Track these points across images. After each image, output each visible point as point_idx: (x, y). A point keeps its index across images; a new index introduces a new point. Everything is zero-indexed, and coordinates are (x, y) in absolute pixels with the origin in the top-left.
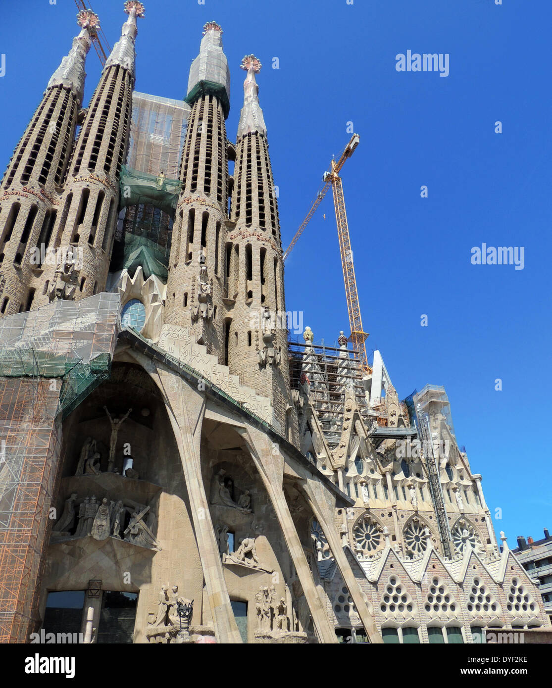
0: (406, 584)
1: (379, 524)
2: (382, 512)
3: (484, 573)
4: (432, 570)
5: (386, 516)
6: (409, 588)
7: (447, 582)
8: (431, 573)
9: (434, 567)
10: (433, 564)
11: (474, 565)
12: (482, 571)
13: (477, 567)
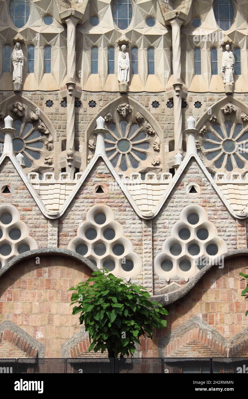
0: (30, 221)
1: (148, 122)
2: (153, 99)
3: (212, 200)
4: (93, 196)
5: (163, 105)
6: (34, 230)
7: (122, 217)
8: (91, 200)
9: (100, 190)
10: (99, 184)
11: (191, 184)
12: (208, 196)
13: (198, 188)
